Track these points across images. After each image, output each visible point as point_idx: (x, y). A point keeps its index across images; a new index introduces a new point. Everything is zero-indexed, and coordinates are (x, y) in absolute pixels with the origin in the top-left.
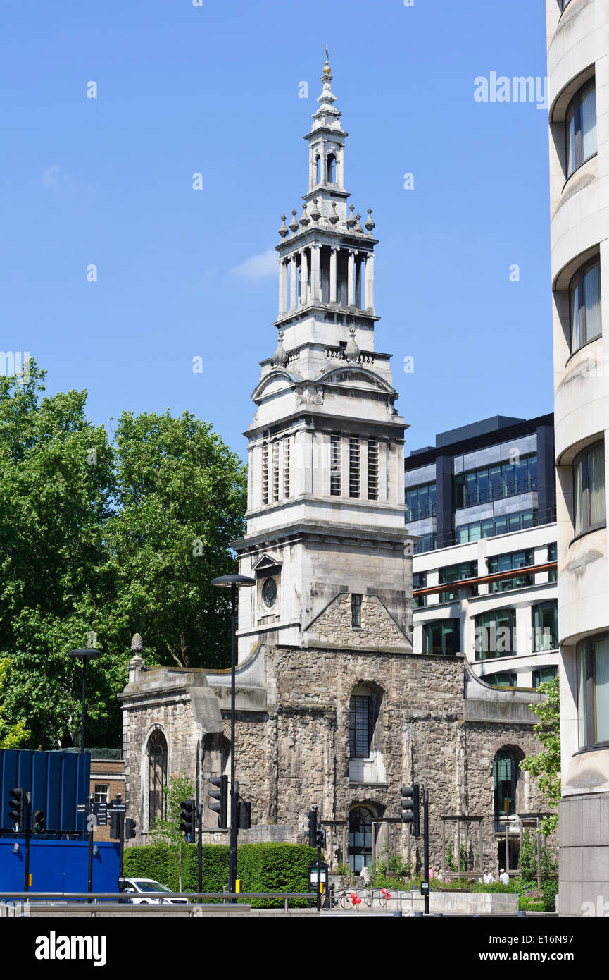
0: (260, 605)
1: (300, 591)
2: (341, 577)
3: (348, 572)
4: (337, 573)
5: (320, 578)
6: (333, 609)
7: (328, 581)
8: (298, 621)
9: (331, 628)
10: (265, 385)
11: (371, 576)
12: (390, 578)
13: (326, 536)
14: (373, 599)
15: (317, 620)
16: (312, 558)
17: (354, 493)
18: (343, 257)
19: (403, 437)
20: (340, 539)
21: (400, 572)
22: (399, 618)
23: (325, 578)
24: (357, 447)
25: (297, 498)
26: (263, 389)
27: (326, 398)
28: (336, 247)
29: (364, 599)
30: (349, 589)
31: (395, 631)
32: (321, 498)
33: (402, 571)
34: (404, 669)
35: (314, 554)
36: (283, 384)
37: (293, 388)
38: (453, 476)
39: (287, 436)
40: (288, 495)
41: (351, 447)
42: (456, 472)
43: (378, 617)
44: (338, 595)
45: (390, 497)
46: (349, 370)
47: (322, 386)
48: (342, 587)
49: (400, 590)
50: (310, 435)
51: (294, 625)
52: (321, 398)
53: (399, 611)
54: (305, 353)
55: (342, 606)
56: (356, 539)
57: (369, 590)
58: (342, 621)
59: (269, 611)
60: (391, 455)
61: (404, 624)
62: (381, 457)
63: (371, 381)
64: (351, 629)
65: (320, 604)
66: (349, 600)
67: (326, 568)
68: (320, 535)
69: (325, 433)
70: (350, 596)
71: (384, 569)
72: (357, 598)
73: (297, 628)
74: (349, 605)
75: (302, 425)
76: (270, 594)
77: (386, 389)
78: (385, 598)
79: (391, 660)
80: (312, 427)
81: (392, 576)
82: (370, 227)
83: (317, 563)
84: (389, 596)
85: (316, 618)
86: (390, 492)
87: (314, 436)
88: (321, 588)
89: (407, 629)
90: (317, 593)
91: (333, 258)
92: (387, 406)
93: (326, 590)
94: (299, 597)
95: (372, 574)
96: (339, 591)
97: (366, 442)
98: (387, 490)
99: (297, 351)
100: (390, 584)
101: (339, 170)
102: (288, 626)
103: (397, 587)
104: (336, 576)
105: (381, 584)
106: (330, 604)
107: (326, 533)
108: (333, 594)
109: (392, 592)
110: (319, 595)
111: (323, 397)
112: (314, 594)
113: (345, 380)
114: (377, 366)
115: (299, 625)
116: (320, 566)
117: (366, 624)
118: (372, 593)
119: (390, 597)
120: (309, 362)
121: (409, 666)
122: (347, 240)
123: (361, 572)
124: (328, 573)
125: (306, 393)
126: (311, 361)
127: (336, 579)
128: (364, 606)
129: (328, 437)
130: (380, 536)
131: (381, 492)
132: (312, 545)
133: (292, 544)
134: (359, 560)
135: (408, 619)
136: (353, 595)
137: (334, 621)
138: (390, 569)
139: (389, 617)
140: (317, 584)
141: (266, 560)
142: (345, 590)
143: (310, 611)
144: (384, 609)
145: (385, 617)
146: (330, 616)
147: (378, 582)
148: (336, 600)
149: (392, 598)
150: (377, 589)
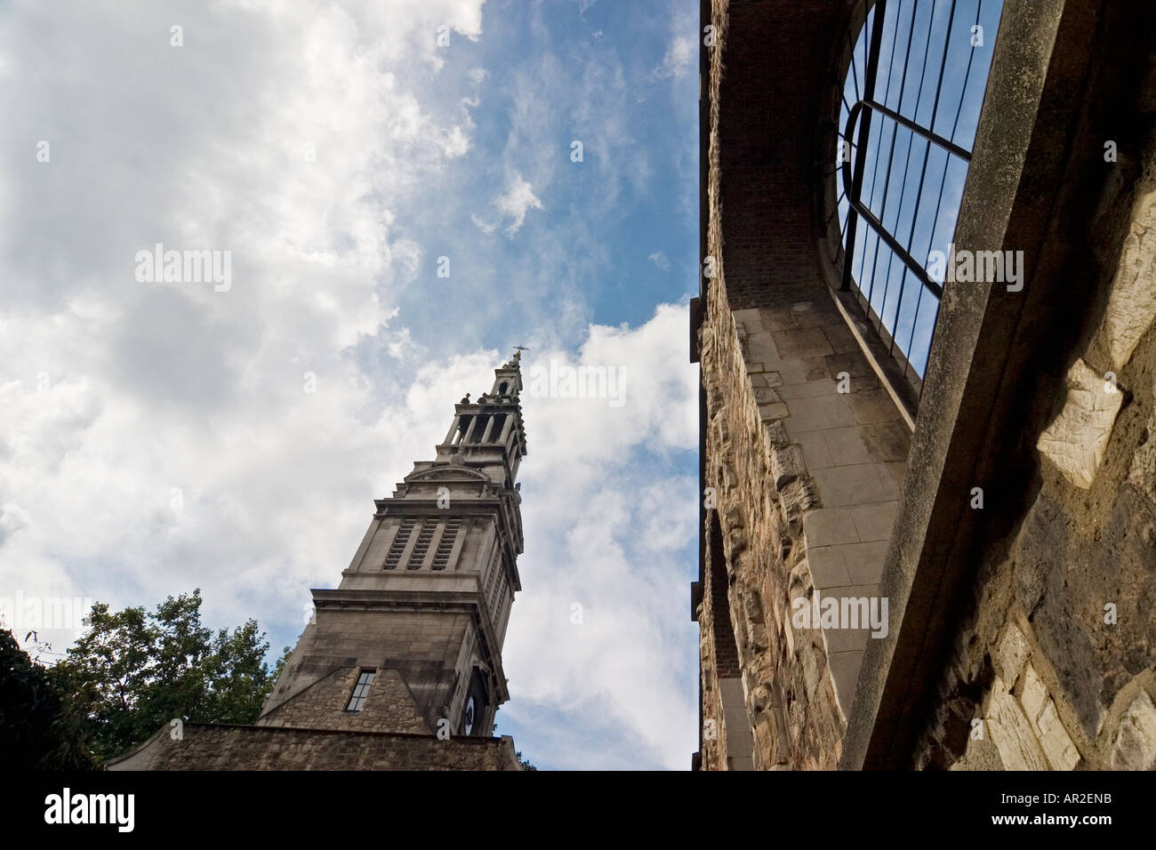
2: (352, 648)
3: (363, 641)
4: (348, 643)
5: (321, 650)
6: (324, 687)
7: (330, 654)
9: (307, 713)
11: (398, 645)
12: (426, 646)
13: (346, 603)
14: (390, 673)
15: (291, 703)
17: (414, 566)
21: (444, 638)
22: (425, 696)
23: (328, 650)
24: (433, 527)
27: (410, 491)
29: (379, 673)
30: (359, 662)
31: (412, 715)
32: (367, 571)
33: (447, 637)
34: (382, 759)
43: (389, 696)
44: (340, 669)
47: (409, 484)
48: (349, 659)
49: (437, 659)
50: (378, 520)
53: (428, 687)
55: (339, 683)
57: (388, 661)
58: (329, 703)
60: (475, 529)
61: (430, 704)
62: (462, 532)
65: (304, 682)
66: (352, 675)
67: (334, 639)
70: (356, 671)
71: (420, 635)
74: (350, 682)
77: (480, 478)
78: (410, 672)
79: (363, 745)
81: (430, 644)
83: (324, 635)
84: (416, 669)
85: (289, 700)
86: (463, 563)
87: (383, 521)
88: (317, 662)
89: (433, 711)
90: (306, 669)
92: (482, 492)
93: (323, 664)
95: (400, 643)
96: (341, 664)
97: (445, 522)
98: (460, 560)
100: (424, 653)
103: (432, 657)
104: (345, 647)
105: (410, 654)
106: (320, 680)
108: (331, 668)
109: (424, 662)
110: (309, 670)
112: (301, 670)
113: (438, 478)
116: (326, 637)
117: (365, 707)
118: (389, 664)
119: (418, 669)
121: (392, 754)
123: (385, 641)
124: (335, 644)
127: (343, 650)
128: (373, 683)
131: (451, 563)
132: (327, 615)
136: (361, 668)
137: (316, 703)
138: (429, 635)
139: (408, 694)
140: (314, 658)
142: (351, 662)
143: (285, 691)
144: (403, 685)
145: (401, 696)
146: (314, 697)
147: (405, 651)
148: (332, 676)
149: (422, 671)
150: (401, 661)
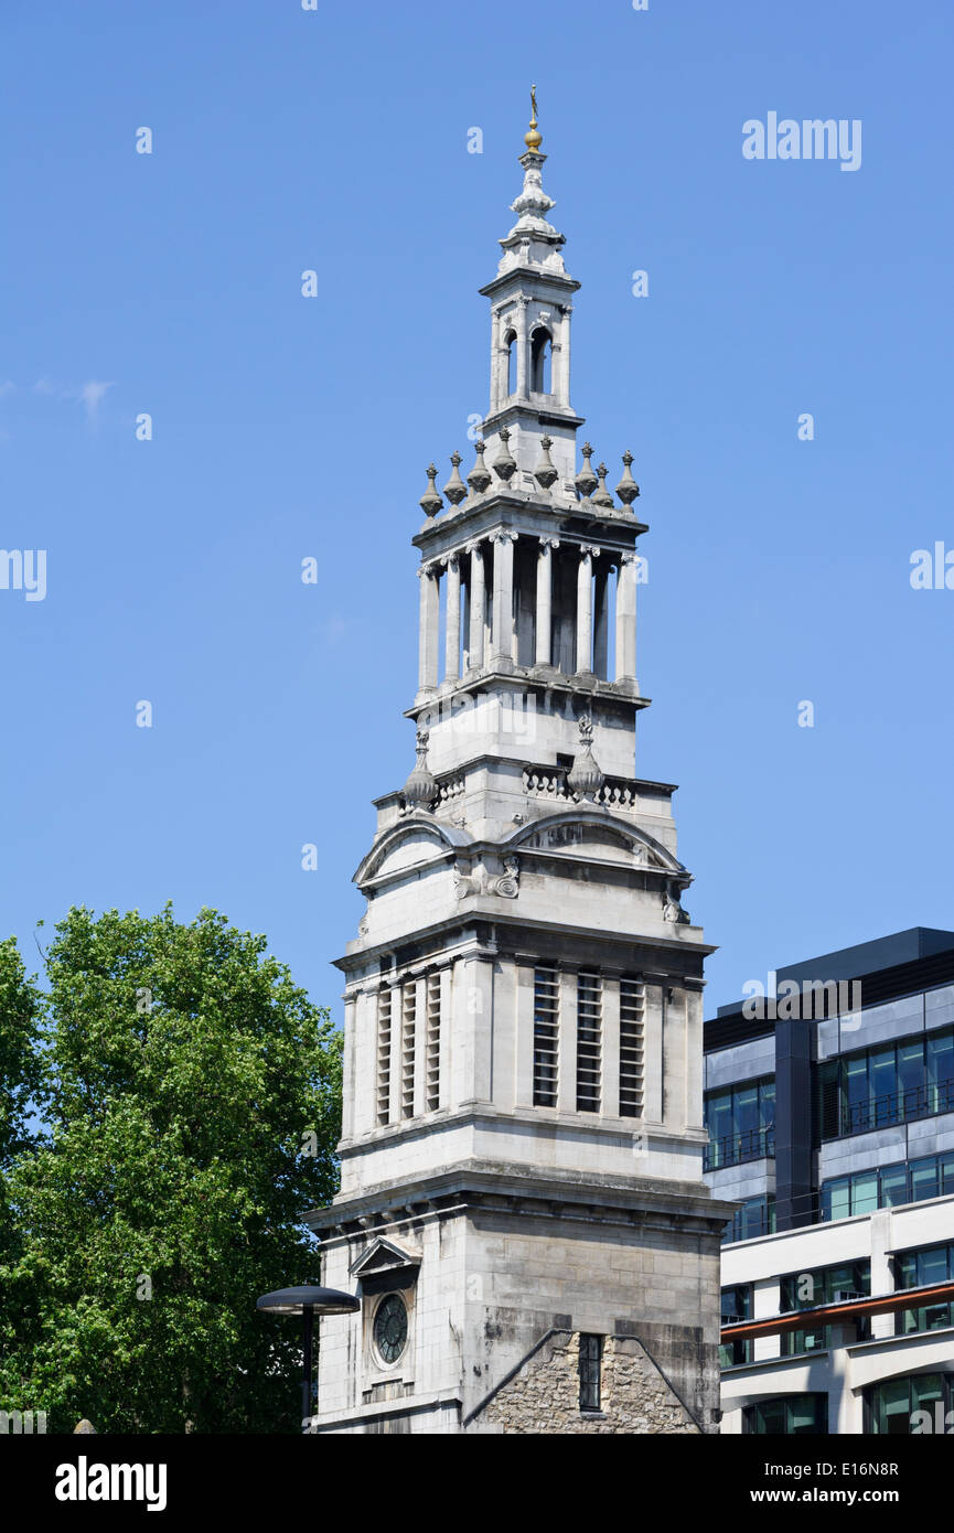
0: (368, 1358)
1: (460, 1326)
2: (556, 1294)
3: (570, 1283)
4: (546, 1284)
5: (507, 1296)
6: (538, 1368)
7: (525, 1303)
8: (455, 1395)
9: (531, 1413)
10: (385, 853)
11: (626, 1293)
12: (669, 1299)
13: (521, 1201)
14: (628, 1346)
15: (500, 1394)
16: (489, 1251)
17: (587, 1101)
18: (565, 563)
19: (700, 972)
20: (555, 1207)
21: (692, 1284)
22: (689, 1389)
23: (519, 1296)
24: (596, 996)
25: (455, 1111)
26: (380, 861)
27: (524, 883)
28: (551, 538)
29: (609, 1345)
30: (575, 1322)
31: (679, 1421)
32: (513, 1112)
33: (696, 1282)
35: (496, 1240)
36: (426, 851)
37: (450, 860)
38: (814, 1065)
39: (434, 968)
40: (435, 1104)
41: (581, 994)
42: (822, 1056)
43: (639, 1388)
44: (549, 1335)
45: (669, 1109)
46: (576, 819)
47: (516, 856)
48: (557, 1316)
49: (691, 1325)
50: (489, 967)
51: (446, 1405)
52: (514, 883)
53: (689, 1374)
54: (476, 781)
55: (558, 1361)
56: (591, 1208)
57: (619, 1324)
58: (556, 1396)
59: (389, 1371)
60: (672, 1014)
61: (699, 1405)
62: (650, 1018)
63: (628, 846)
64: (577, 1414)
65: (506, 1356)
66: (574, 1347)
67: (521, 1275)
68: (508, 1198)
69: (521, 962)
70: (576, 1337)
71: (654, 1278)
72: (592, 1343)
73: (453, 1412)
74: (573, 1358)
75: (469, 944)
76: (391, 1331)
77: (662, 865)
78: (656, 1344)
80: (492, 950)
81: (673, 1294)
82: (629, 495)
83: (500, 1262)
84: (665, 1340)
85: (497, 1390)
86: (669, 1100)
87: (496, 969)
88: (510, 1319)
89: (707, 1416)
90: (499, 1332)
91: (544, 566)
92: (665, 903)
93: (521, 1324)
94: (457, 1339)
95: (627, 1289)
96: (550, 1327)
97: (615, 984)
98: (664, 1094)
99: (459, 775)
100: (668, 1311)
101: (559, 366)
102: (433, 1407)
103: (684, 1319)
104: (545, 1292)
105: (648, 1311)
106: (530, 1356)
107: (523, 1193)
108: (537, 1332)
109: (673, 1329)
110: (504, 1334)
111: (518, 880)
112: (493, 1333)
113: (568, 843)
114: (642, 812)
115: (458, 1404)
116: (508, 1269)
117: (612, 1405)
118: (625, 1331)
119: (669, 1341)
120: (487, 798)
122: (576, 523)
123: (603, 1283)
124: (527, 1284)
125: (479, 870)
126: (490, 797)
127: (543, 1298)
128: (607, 1361)
129: (528, 972)
130: (647, 1201)
131: (649, 1099)
132: (489, 1220)
133: (443, 1218)
134: (596, 1255)
135: (708, 1393)
136: (585, 1336)
137: (537, 1395)
138: (669, 1276)
139: (665, 1387)
140: (501, 1310)
141: (384, 1254)
142: (564, 1323)
143: (483, 1372)
144: (653, 1370)
145: (657, 1389)
146: (530, 1385)
147: (640, 1307)
148: (544, 1347)
149: (674, 1344)
150: (638, 1324)
